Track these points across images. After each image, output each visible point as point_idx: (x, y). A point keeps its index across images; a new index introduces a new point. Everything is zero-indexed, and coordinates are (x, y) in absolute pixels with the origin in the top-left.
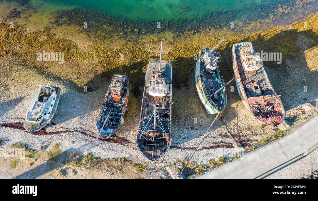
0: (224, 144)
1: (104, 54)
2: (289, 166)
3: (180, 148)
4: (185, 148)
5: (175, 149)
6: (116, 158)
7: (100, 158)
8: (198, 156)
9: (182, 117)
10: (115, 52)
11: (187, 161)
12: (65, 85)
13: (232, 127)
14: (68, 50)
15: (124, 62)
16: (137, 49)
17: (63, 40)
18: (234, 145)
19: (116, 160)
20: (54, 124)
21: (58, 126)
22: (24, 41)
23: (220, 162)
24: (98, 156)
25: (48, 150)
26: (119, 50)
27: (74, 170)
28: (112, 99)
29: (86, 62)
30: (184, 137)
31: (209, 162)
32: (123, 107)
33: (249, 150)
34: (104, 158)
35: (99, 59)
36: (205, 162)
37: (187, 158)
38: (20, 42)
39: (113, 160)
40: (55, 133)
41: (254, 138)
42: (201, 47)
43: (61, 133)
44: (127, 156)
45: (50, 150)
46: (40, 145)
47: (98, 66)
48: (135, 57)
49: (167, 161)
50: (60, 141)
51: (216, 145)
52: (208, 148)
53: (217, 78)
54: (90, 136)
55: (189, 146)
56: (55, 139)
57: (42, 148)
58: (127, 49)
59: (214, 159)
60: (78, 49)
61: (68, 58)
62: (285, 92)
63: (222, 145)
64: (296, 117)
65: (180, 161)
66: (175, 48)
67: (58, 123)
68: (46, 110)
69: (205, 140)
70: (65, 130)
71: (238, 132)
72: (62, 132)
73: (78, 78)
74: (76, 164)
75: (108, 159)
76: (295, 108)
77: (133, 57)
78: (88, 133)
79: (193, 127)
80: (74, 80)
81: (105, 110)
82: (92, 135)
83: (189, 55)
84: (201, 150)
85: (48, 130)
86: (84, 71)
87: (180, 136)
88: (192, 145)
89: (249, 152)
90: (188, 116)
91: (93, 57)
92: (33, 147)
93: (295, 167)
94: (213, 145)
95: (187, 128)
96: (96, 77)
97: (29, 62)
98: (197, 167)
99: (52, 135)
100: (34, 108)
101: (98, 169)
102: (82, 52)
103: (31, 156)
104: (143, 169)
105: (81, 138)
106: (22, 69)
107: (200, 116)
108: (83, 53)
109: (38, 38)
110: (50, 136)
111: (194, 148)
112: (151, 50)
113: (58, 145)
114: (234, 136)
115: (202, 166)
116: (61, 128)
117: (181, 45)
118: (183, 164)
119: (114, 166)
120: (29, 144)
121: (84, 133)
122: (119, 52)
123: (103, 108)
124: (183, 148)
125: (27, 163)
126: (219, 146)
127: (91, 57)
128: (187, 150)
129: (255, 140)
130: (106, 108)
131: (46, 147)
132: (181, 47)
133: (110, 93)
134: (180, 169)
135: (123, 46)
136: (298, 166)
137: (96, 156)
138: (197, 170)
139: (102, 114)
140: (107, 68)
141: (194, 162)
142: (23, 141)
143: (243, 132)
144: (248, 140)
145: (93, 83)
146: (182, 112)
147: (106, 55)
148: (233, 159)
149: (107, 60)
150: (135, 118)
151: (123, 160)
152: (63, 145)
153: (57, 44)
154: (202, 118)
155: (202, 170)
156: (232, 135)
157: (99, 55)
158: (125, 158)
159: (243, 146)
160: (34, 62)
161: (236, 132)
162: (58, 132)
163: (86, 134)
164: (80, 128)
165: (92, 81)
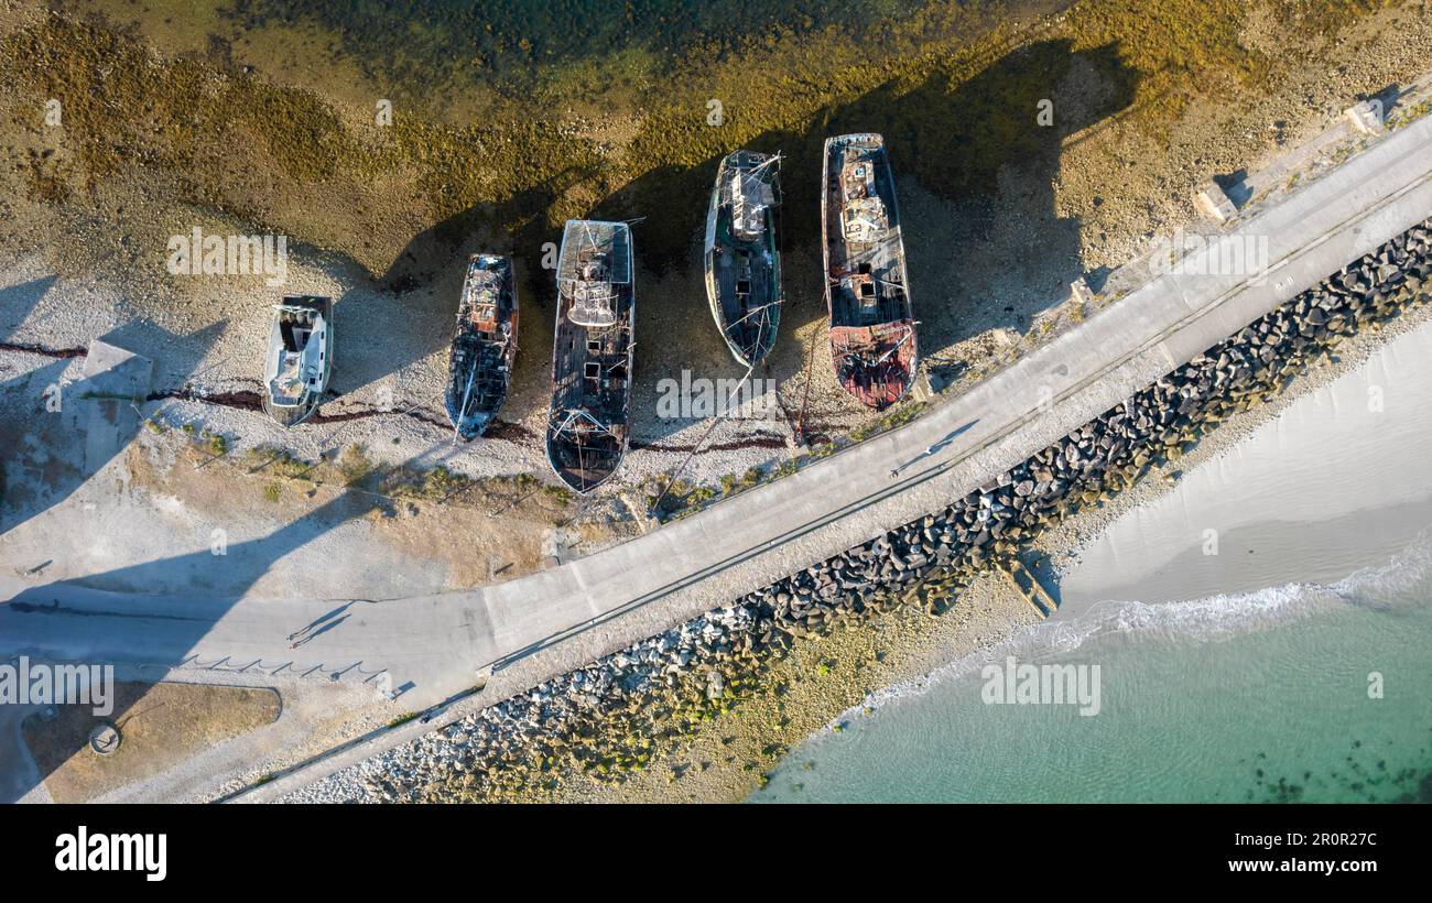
0: (763, 437)
1: (430, 149)
2: (899, 494)
3: (655, 448)
4: (666, 449)
5: (642, 451)
6: (504, 474)
7: (465, 476)
8: (698, 466)
9: (665, 366)
10: (464, 141)
11: (670, 479)
12: (337, 274)
13: (793, 391)
14: (313, 135)
16: (533, 126)
17: (287, 94)
18: (787, 440)
19: (504, 479)
20: (337, 395)
21: (347, 398)
22: (160, 102)
23: (747, 483)
24: (460, 472)
25: (338, 461)
26: (476, 131)
27: (411, 506)
28: (474, 328)
29: (381, 182)
31: (722, 480)
32: (505, 351)
33: (820, 455)
34: (474, 476)
35: (418, 169)
36: (713, 481)
37: (670, 473)
38: (148, 110)
39: (498, 480)
40: (343, 418)
41: (843, 421)
42: (741, 115)
43: (359, 417)
44: (529, 470)
45: (343, 460)
46: (318, 450)
47: (419, 197)
48: (528, 159)
49: (624, 479)
50: (362, 439)
51: (744, 440)
52: (723, 448)
53: (766, 251)
54: (434, 422)
55: (678, 444)
56: (348, 435)
57: (323, 456)
58: (502, 128)
59: (733, 475)
60: (343, 129)
61: (323, 172)
62: (963, 285)
63: (758, 440)
64: (964, 364)
65: (653, 480)
66: (655, 122)
67: (346, 393)
68: (311, 371)
69: (717, 428)
70: (367, 409)
71: (805, 405)
72: (361, 414)
73: (367, 245)
74: (413, 492)
75: (486, 478)
76: (973, 339)
77: (521, 162)
78: (427, 415)
80: (356, 254)
81: (461, 359)
82: (438, 422)
83: (697, 150)
84: (705, 452)
85: (326, 410)
86: (381, 219)
87: (656, 416)
88: (685, 440)
89: (819, 458)
90: (681, 360)
91: (397, 164)
92: (303, 455)
93: (911, 496)
94: (735, 440)
96: (417, 238)
97: (206, 190)
98: (693, 492)
99: (340, 424)
100: (281, 370)
101: (465, 501)
102: (359, 145)
103: (304, 477)
104: (568, 500)
105: (413, 430)
107: (712, 361)
108: (364, 148)
109: (200, 88)
110: (333, 426)
111: (690, 449)
112: (577, 130)
113: (359, 450)
114: (790, 416)
115: (705, 491)
116: (357, 403)
117: (675, 109)
118: (661, 486)
119: (502, 496)
120: (291, 447)
121: (416, 415)
122: (475, 140)
123: (455, 355)
124: (662, 448)
125: (299, 491)
126: (749, 444)
127: (391, 162)
128: (672, 454)
129: (842, 426)
130: (463, 353)
131: (333, 454)
132: (675, 117)
133: (468, 309)
134: (652, 498)
135: (486, 114)
136: (918, 494)
137: (456, 471)
138: (691, 500)
139: (455, 371)
140: (448, 206)
141: (687, 482)
142: (274, 441)
143: (818, 406)
144: (825, 427)
145: (414, 260)
146: (665, 349)
147: (435, 153)
148: (776, 476)
149: (442, 173)
150: (543, 371)
151: (520, 479)
152: (371, 448)
153: (272, 114)
155: (703, 499)
156: (787, 413)
157: (414, 155)
158: (524, 476)
159: (810, 441)
160: (219, 191)
161: (800, 407)
162: (351, 416)
163: (423, 419)
164: (405, 401)
165: (409, 255)
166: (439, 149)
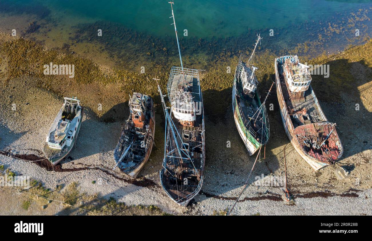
0: (270, 195)
1: (128, 78)
3: (218, 197)
4: (223, 198)
5: (212, 198)
6: (143, 204)
7: (124, 204)
8: (240, 208)
9: (220, 159)
10: (142, 76)
11: (227, 214)
13: (280, 174)
14: (88, 71)
15: (152, 89)
17: (83, 60)
18: (283, 197)
19: (143, 207)
20: (72, 159)
21: (76, 162)
22: (42, 59)
24: (122, 201)
25: (63, 190)
29: (108, 86)
30: (222, 184)
34: (128, 204)
35: (123, 83)
37: (227, 211)
38: (37, 61)
39: (140, 207)
40: (72, 170)
41: (307, 189)
44: (156, 203)
45: (66, 190)
46: (56, 183)
47: (121, 92)
48: (165, 83)
49: (203, 212)
50: (78, 180)
51: (261, 196)
52: (251, 199)
54: (113, 175)
55: (229, 196)
56: (72, 178)
57: (57, 187)
60: (99, 70)
61: (88, 82)
63: (268, 196)
65: (218, 214)
67: (76, 159)
69: (247, 189)
70: (84, 167)
71: (287, 181)
72: (80, 169)
74: (97, 209)
75: (134, 206)
78: (111, 172)
79: (233, 172)
80: (94, 108)
82: (115, 175)
84: (243, 201)
85: (65, 166)
86: (106, 97)
87: (218, 182)
88: (233, 195)
91: (115, 81)
92: (48, 186)
94: (257, 196)
95: (225, 173)
96: (119, 105)
97: (46, 84)
99: (69, 173)
102: (104, 75)
103: (45, 197)
105: (103, 178)
106: (38, 91)
109: (56, 57)
110: (66, 173)
111: (235, 199)
113: (76, 185)
116: (80, 164)
119: (141, 215)
120: (44, 181)
121: (106, 171)
122: (146, 76)
124: (221, 197)
126: (264, 198)
127: (113, 81)
128: (227, 201)
131: (63, 186)
137: (119, 201)
142: (37, 177)
143: (293, 182)
145: (116, 112)
146: (220, 152)
147: (130, 79)
151: (151, 207)
152: (81, 185)
153: (77, 64)
154: (243, 161)
157: (122, 80)
158: (153, 206)
160: (50, 85)
162: (75, 170)
163: (108, 173)
164: (102, 165)
165: (114, 110)
166: (131, 78)
